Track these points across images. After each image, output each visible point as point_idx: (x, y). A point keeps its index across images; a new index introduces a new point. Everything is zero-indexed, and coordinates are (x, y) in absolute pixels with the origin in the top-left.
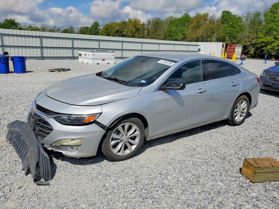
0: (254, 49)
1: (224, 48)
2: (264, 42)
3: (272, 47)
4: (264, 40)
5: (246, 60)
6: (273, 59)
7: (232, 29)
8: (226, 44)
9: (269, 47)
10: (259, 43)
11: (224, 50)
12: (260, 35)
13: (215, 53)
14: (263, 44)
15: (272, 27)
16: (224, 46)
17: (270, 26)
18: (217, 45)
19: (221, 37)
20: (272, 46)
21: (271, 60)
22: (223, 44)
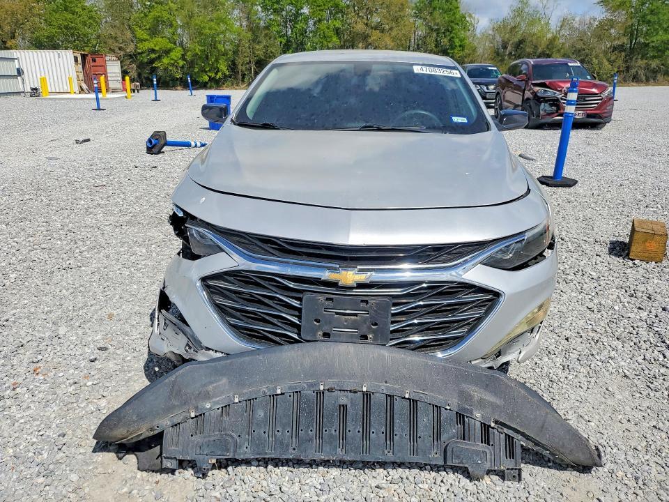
0: (134, 66)
1: (81, 66)
2: (153, 51)
3: (172, 62)
4: (150, 45)
5: (140, 91)
6: (179, 88)
7: (69, 16)
8: (81, 54)
9: (165, 61)
10: (142, 53)
11: (81, 70)
12: (141, 34)
13: (47, 77)
14: (153, 56)
15: (159, 17)
16: (79, 59)
17: (154, 13)
18: (61, 59)
19: (48, 37)
20: (172, 59)
21: (176, 90)
22: (75, 55)
